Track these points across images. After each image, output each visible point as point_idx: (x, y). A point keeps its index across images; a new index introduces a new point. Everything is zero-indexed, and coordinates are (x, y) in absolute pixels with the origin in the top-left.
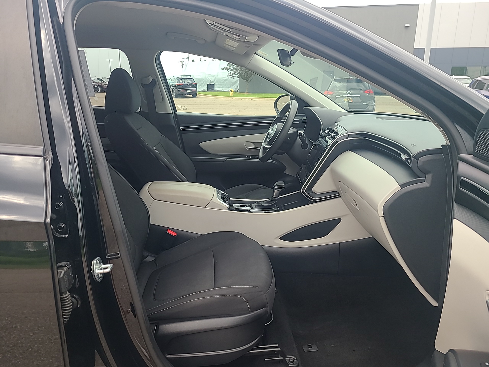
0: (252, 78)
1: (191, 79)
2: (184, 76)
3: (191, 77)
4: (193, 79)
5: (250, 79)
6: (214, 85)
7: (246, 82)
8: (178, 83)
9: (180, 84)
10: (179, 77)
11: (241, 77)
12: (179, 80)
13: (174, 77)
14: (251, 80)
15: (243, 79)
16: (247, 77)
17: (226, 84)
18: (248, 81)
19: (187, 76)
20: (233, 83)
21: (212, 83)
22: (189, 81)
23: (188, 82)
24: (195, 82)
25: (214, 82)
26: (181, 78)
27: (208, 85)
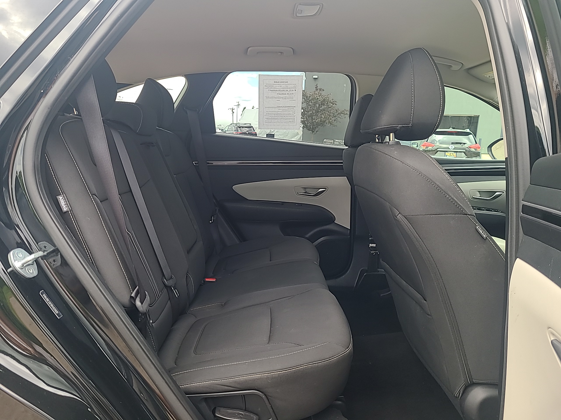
0: (319, 129)
1: (251, 127)
2: (243, 124)
3: (250, 125)
4: (253, 128)
5: (316, 130)
6: (274, 135)
7: (311, 133)
8: (235, 131)
9: (238, 132)
10: (237, 125)
11: (306, 127)
12: (237, 128)
13: (231, 125)
14: (318, 131)
15: (308, 129)
16: (313, 127)
17: (287, 134)
18: (314, 132)
19: (245, 124)
20: (296, 134)
21: (271, 132)
22: (247, 129)
23: (247, 131)
24: (254, 131)
25: (274, 132)
26: (240, 126)
27: (267, 134)
